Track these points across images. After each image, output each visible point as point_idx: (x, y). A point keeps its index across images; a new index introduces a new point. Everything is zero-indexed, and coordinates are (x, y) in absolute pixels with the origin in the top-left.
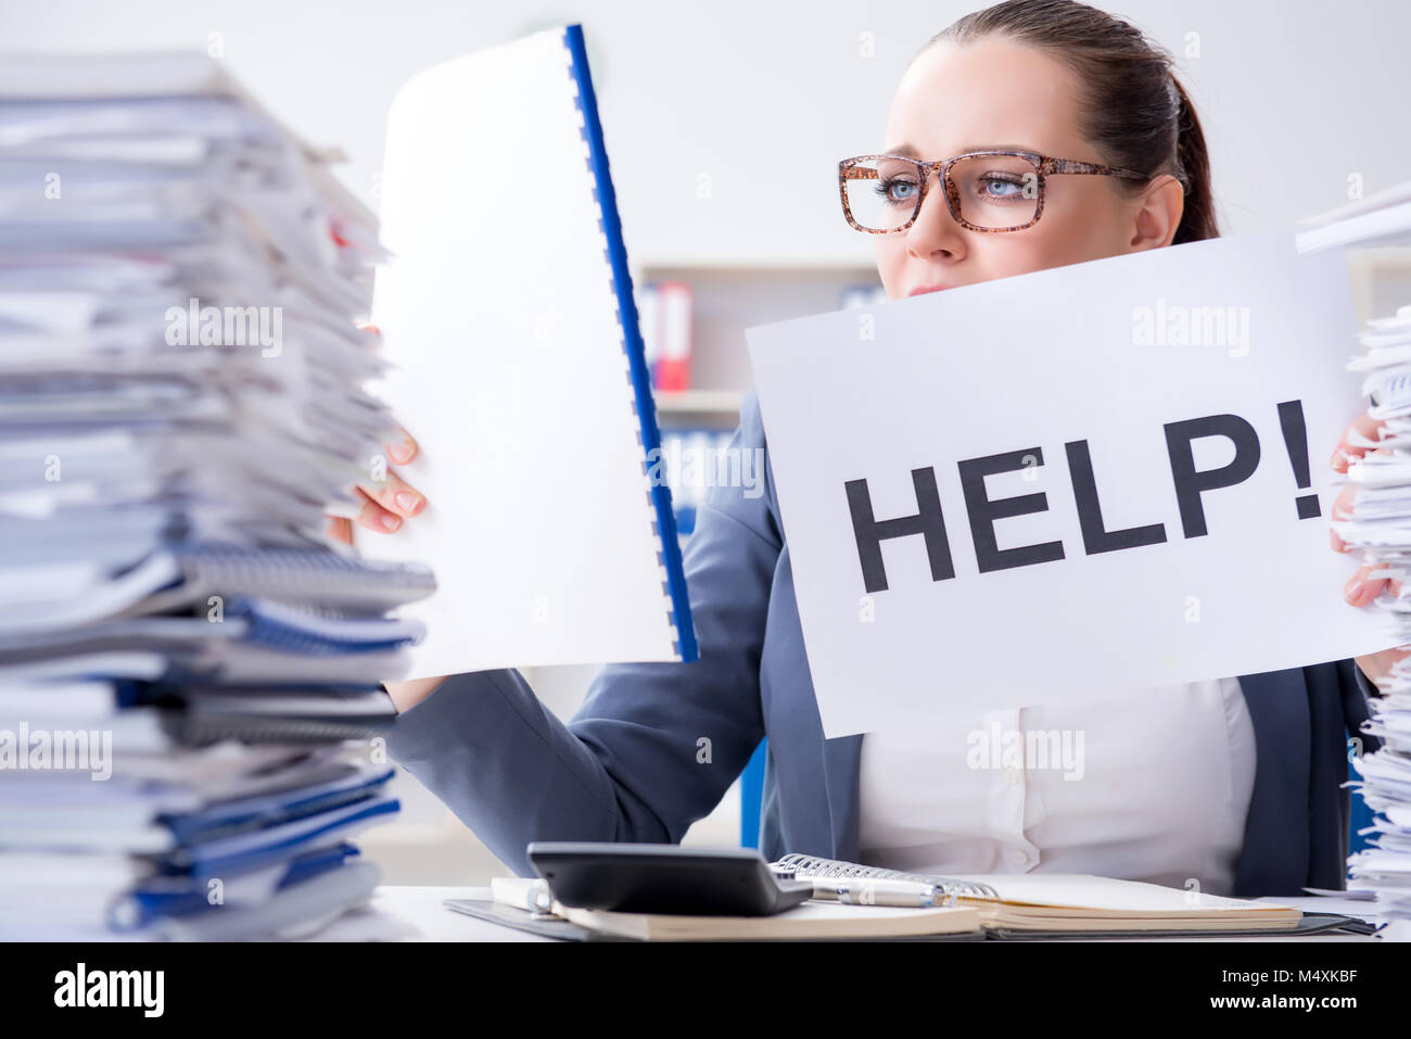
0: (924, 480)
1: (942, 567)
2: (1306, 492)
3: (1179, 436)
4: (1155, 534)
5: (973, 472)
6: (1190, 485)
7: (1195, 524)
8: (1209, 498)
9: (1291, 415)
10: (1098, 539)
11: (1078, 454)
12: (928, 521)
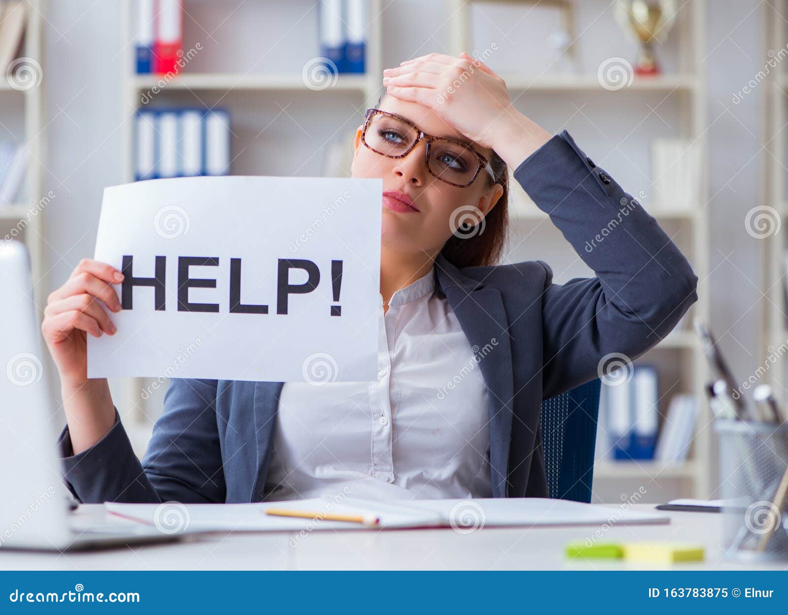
0: (161, 262)
1: (160, 304)
2: (336, 304)
3: (284, 266)
4: (263, 309)
5: (185, 263)
6: (284, 289)
7: (282, 309)
8: (291, 297)
9: (337, 267)
10: (236, 307)
11: (236, 265)
12: (158, 282)
